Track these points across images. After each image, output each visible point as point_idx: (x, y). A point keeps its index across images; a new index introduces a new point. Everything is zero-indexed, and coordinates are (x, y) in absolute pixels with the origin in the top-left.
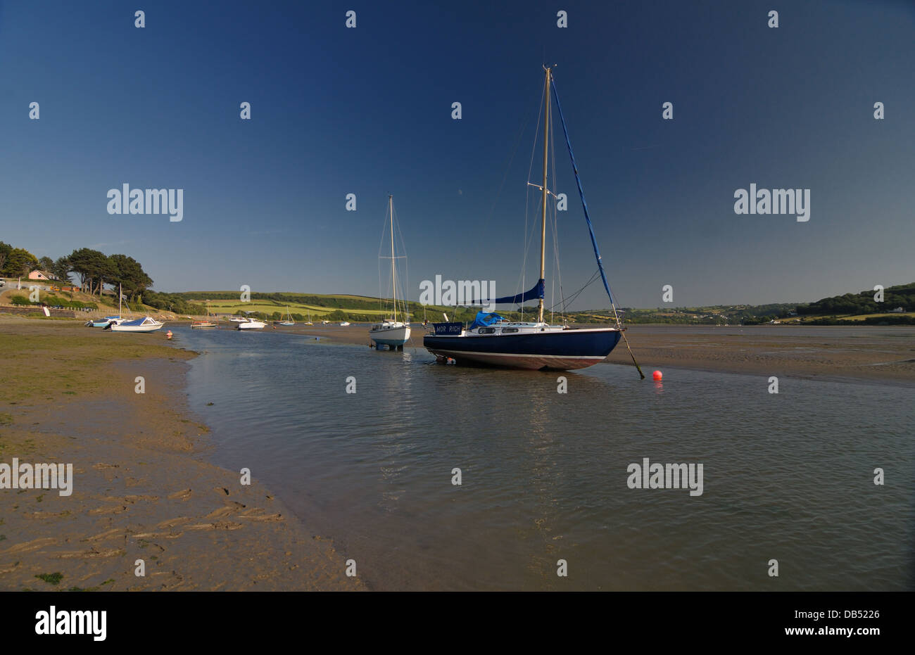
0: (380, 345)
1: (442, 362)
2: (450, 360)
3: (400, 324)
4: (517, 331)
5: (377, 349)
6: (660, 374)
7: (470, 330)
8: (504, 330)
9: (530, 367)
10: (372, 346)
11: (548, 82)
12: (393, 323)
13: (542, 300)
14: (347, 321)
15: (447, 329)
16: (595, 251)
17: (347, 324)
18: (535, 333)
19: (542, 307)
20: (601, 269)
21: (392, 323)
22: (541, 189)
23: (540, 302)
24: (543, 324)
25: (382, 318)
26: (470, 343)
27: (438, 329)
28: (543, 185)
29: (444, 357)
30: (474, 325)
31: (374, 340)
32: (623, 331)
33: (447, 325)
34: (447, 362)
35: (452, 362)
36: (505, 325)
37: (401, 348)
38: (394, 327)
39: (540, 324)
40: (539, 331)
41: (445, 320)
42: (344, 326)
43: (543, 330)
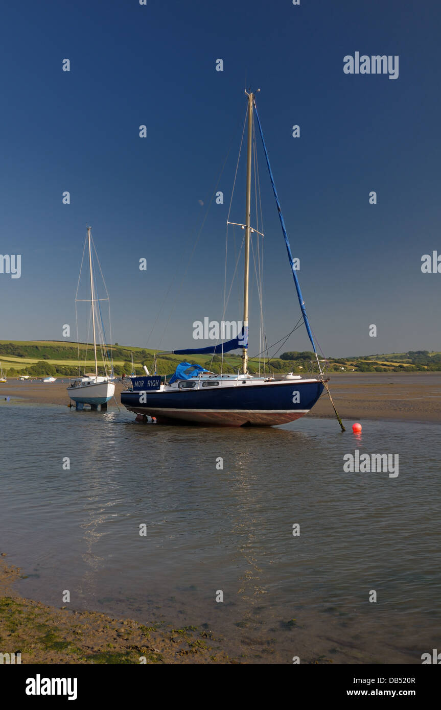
0: (79, 404)
1: (142, 421)
2: (149, 418)
3: (101, 379)
4: (218, 384)
5: (77, 409)
6: (359, 426)
7: (170, 384)
8: (204, 383)
9: (233, 424)
10: (71, 406)
11: (251, 109)
12: (94, 378)
13: (246, 350)
14: (53, 375)
15: (145, 384)
16: (299, 296)
17: (52, 379)
18: (235, 386)
19: (246, 357)
20: (304, 315)
21: (92, 378)
22: (243, 227)
23: (244, 352)
24: (247, 376)
25: (81, 372)
26: (170, 399)
27: (136, 384)
28: (246, 223)
29: (144, 416)
30: (173, 379)
31: (73, 399)
32: (326, 381)
33: (146, 379)
34: (147, 420)
35: (153, 421)
36: (206, 378)
37: (104, 407)
38: (95, 382)
39: (242, 377)
40: (240, 384)
41: (146, 374)
42: (49, 383)
43: (244, 382)
